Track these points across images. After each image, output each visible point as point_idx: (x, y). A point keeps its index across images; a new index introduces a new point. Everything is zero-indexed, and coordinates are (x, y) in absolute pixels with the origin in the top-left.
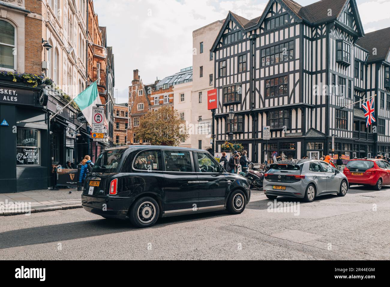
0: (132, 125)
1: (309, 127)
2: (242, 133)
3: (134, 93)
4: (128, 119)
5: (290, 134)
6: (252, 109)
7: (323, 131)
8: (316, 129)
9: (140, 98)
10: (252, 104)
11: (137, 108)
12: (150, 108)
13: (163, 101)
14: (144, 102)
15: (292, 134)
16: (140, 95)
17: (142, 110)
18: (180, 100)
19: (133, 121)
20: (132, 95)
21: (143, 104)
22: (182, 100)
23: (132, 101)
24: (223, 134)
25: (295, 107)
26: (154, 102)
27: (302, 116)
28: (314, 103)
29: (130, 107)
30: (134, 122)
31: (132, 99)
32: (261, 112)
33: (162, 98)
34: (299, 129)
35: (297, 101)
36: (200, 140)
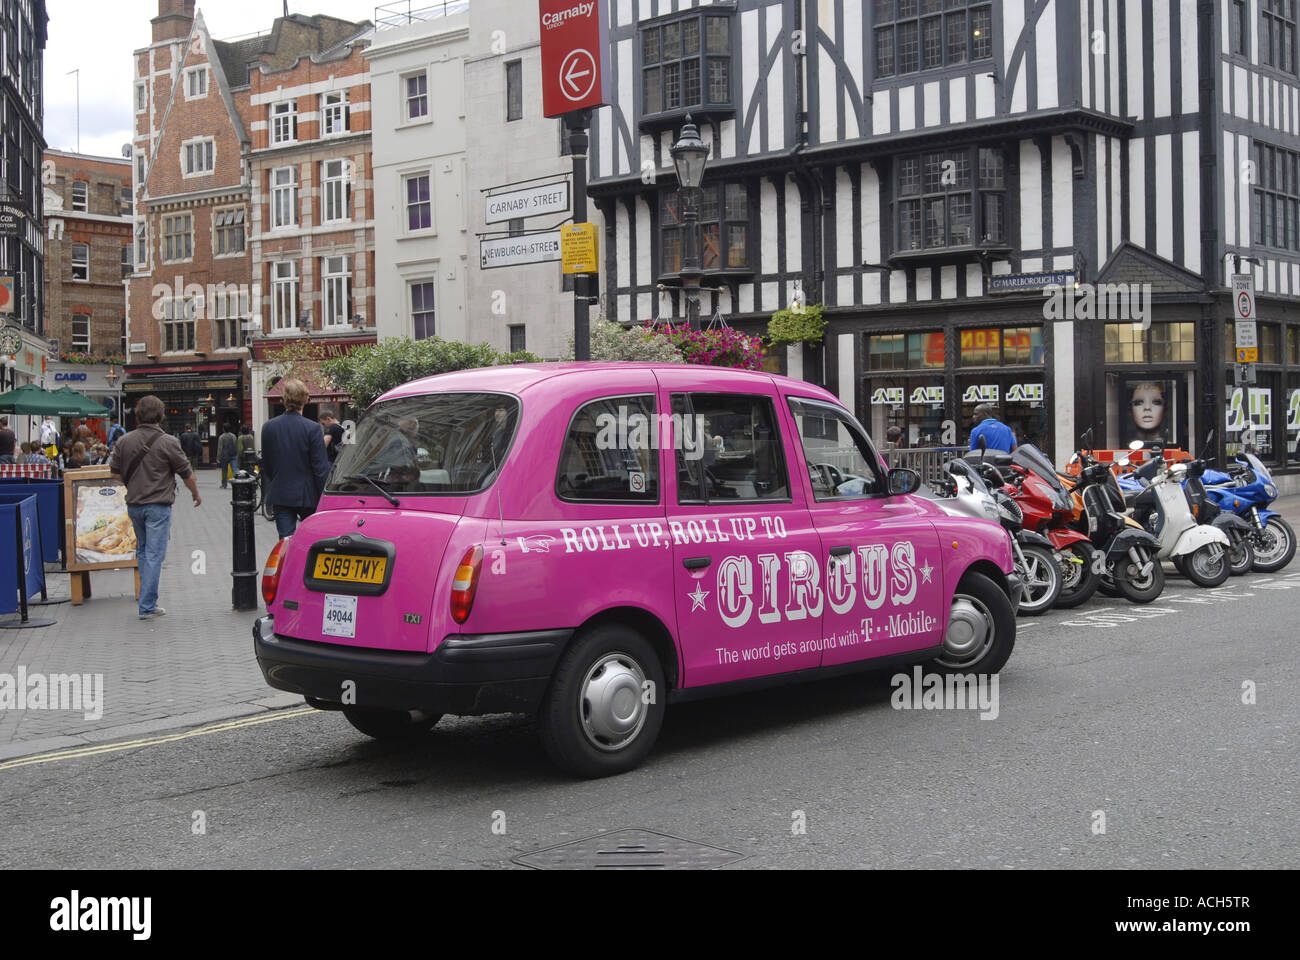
0: (156, 254)
1: (1117, 241)
2: (746, 279)
3: (163, 83)
4: (130, 226)
5: (1013, 282)
6: (802, 148)
7: (1193, 262)
8: (1155, 250)
9: (196, 109)
10: (802, 118)
11: (179, 166)
12: (250, 165)
13: (317, 123)
14: (218, 133)
15: (1023, 282)
16: (192, 94)
17: (205, 172)
18: (407, 109)
19: (157, 232)
20: (150, 94)
21: (209, 144)
22: (417, 107)
23: (152, 127)
24: (644, 289)
25: (1039, 129)
26: (267, 132)
27: (1077, 178)
28: (1136, 110)
29: (140, 158)
30: (163, 242)
31: (152, 118)
32: (852, 160)
33: (313, 106)
34: (1062, 252)
35: (1049, 99)
36: (515, 322)
